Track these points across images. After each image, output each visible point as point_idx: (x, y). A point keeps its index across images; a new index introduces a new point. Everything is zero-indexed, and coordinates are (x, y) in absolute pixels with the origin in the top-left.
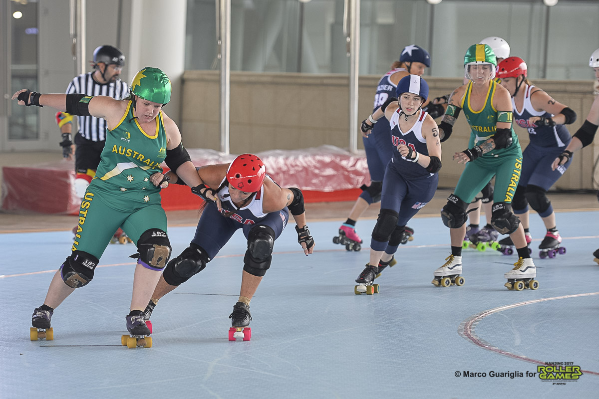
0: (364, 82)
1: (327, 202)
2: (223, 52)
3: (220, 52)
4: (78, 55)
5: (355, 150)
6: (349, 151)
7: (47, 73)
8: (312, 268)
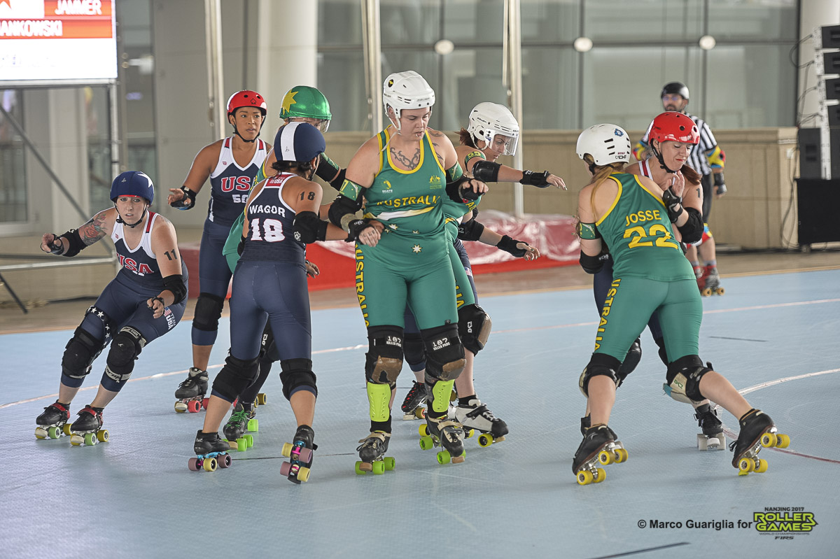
0: (529, 139)
1: (495, 273)
2: (374, 112)
3: (370, 111)
4: (216, 120)
5: (522, 215)
6: (515, 216)
7: (166, 141)
8: (507, 351)
